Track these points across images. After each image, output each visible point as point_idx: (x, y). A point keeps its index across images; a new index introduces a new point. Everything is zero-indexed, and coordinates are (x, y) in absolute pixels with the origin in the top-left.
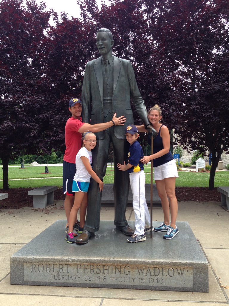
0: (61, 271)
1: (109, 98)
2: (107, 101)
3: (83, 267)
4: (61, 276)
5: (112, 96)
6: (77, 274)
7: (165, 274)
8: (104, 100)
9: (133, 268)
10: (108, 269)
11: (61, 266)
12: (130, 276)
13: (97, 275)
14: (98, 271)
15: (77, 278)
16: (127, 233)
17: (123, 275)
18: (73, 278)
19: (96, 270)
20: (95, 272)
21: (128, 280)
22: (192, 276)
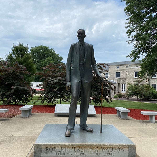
0: (62, 150)
1: (82, 62)
2: (81, 64)
3: (74, 148)
4: (62, 153)
5: (84, 61)
6: (71, 152)
7: (115, 151)
8: (80, 63)
9: (100, 148)
10: (87, 149)
11: (62, 148)
12: (98, 152)
13: (81, 152)
14: (82, 150)
15: (71, 154)
16: (88, 130)
17: (95, 152)
18: (68, 154)
19: (81, 150)
20: (80, 151)
21: (97, 155)
22: (128, 151)
